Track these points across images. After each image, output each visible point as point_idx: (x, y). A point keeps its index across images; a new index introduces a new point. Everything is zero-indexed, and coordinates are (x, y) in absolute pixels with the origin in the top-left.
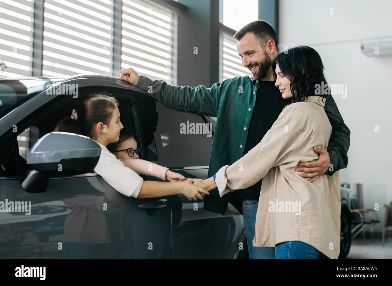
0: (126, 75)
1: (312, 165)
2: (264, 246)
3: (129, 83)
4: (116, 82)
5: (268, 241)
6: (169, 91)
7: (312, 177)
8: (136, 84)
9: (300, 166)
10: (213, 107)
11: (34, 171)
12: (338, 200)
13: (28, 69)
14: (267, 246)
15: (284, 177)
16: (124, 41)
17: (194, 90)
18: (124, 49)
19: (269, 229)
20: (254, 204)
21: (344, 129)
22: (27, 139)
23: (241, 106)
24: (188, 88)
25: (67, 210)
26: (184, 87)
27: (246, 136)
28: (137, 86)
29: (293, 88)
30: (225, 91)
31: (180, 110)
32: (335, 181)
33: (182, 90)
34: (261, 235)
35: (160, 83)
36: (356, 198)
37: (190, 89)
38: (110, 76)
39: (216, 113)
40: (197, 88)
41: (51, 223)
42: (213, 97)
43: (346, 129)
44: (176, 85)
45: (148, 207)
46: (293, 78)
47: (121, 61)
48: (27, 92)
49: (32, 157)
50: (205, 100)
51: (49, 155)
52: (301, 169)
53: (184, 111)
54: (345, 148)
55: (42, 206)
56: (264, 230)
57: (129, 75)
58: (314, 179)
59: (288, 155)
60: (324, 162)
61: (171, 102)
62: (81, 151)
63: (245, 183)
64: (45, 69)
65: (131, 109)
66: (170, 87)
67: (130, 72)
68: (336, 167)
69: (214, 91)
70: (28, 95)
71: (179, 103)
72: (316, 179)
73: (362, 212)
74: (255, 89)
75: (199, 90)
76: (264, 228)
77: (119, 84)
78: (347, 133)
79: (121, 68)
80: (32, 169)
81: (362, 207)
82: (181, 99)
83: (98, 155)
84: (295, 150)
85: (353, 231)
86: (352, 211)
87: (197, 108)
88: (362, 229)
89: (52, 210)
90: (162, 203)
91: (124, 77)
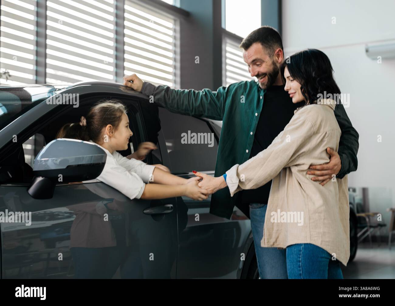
0: (130, 81)
1: (324, 168)
2: (273, 246)
3: (132, 89)
4: (120, 89)
5: (277, 242)
6: (173, 95)
7: (323, 181)
8: (140, 90)
9: (312, 169)
10: (219, 110)
11: (41, 177)
12: (347, 204)
13: (32, 77)
14: (276, 247)
15: (297, 179)
16: (126, 48)
17: (199, 93)
18: (126, 56)
19: (278, 230)
20: (262, 208)
21: (352, 132)
22: (32, 147)
23: (248, 111)
24: (192, 91)
25: (73, 216)
26: (188, 91)
27: (253, 141)
28: (141, 92)
29: (303, 91)
30: (231, 94)
31: (185, 114)
32: (343, 185)
33: (186, 93)
34: (270, 236)
35: (164, 87)
36: (362, 202)
37: (194, 92)
38: (114, 82)
39: (222, 117)
40: (202, 91)
41: (57, 230)
42: (219, 101)
43: (354, 132)
44: (180, 89)
45: (154, 213)
46: (303, 81)
47: (124, 68)
48: (31, 100)
49: (39, 164)
50: (210, 103)
51: (55, 161)
52: (312, 172)
53: (189, 115)
54: (354, 150)
55: (48, 212)
56: (273, 230)
57: (133, 81)
58: (325, 182)
59: (300, 157)
60: (335, 165)
61: (176, 106)
62: (86, 157)
63: (257, 184)
64: (49, 78)
65: (135, 115)
66: (174, 91)
67: (134, 78)
68: (346, 170)
69: (219, 94)
70: (32, 103)
71: (184, 107)
72: (327, 183)
73: (369, 216)
74: (262, 93)
75: (204, 93)
76: (273, 229)
77: (123, 91)
78: (356, 136)
79: (124, 75)
80: (39, 176)
81: (368, 211)
82: (186, 102)
83: (103, 162)
84: (308, 152)
85: (359, 235)
86: (358, 215)
87: (202, 112)
88: (368, 233)
89: (59, 217)
90: (168, 208)
91: (128, 83)
